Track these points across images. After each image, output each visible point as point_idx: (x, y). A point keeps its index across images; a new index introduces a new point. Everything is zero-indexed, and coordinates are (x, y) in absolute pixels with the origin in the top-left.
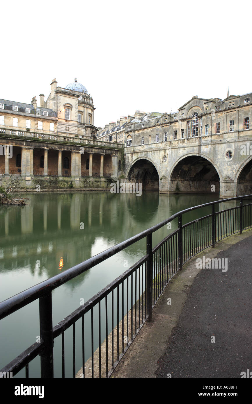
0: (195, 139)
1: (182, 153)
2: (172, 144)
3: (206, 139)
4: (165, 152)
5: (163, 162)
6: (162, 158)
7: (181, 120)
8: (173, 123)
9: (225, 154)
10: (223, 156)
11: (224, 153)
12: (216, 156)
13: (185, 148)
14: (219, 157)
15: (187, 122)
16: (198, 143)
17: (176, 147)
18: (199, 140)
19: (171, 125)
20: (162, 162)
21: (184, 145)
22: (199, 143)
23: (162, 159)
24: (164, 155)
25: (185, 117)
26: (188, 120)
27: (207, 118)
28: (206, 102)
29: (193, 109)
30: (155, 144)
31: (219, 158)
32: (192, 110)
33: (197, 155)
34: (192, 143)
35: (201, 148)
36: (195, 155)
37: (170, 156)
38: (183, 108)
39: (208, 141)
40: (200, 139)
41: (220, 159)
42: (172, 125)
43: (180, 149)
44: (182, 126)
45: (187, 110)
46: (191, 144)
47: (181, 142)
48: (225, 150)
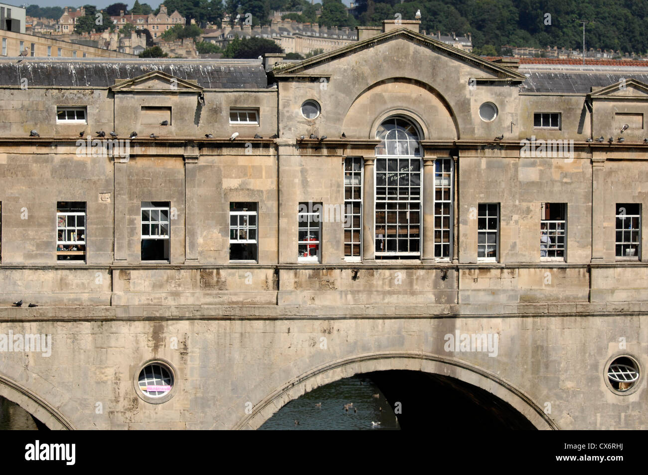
0: (409, 276)
1: (307, 350)
2: (221, 285)
3: (485, 282)
4: (157, 339)
5: (135, 400)
6: (125, 376)
7: (301, 144)
8: (225, 151)
9: (601, 367)
10: (593, 380)
11: (595, 366)
12: (551, 375)
13: (336, 324)
14: (569, 384)
15: (348, 161)
16: (432, 297)
17: (257, 313)
18: (436, 285)
19: (202, 161)
20: (123, 404)
21: (330, 301)
22: (438, 301)
23: (125, 385)
24: (148, 356)
25: (325, 129)
26: (349, 153)
27: (490, 166)
28: (483, 75)
29: (386, 95)
30: (50, 275)
31: (566, 391)
32: (379, 99)
33: (430, 368)
34: (385, 293)
35: (452, 330)
36: (412, 365)
37: (204, 367)
38: (311, 72)
39: (502, 298)
40: (444, 278)
41: (575, 394)
42: (207, 159)
43: (295, 325)
44: (305, 183)
45: (342, 88)
46: (376, 298)
47: (298, 285)
48: (601, 350)
